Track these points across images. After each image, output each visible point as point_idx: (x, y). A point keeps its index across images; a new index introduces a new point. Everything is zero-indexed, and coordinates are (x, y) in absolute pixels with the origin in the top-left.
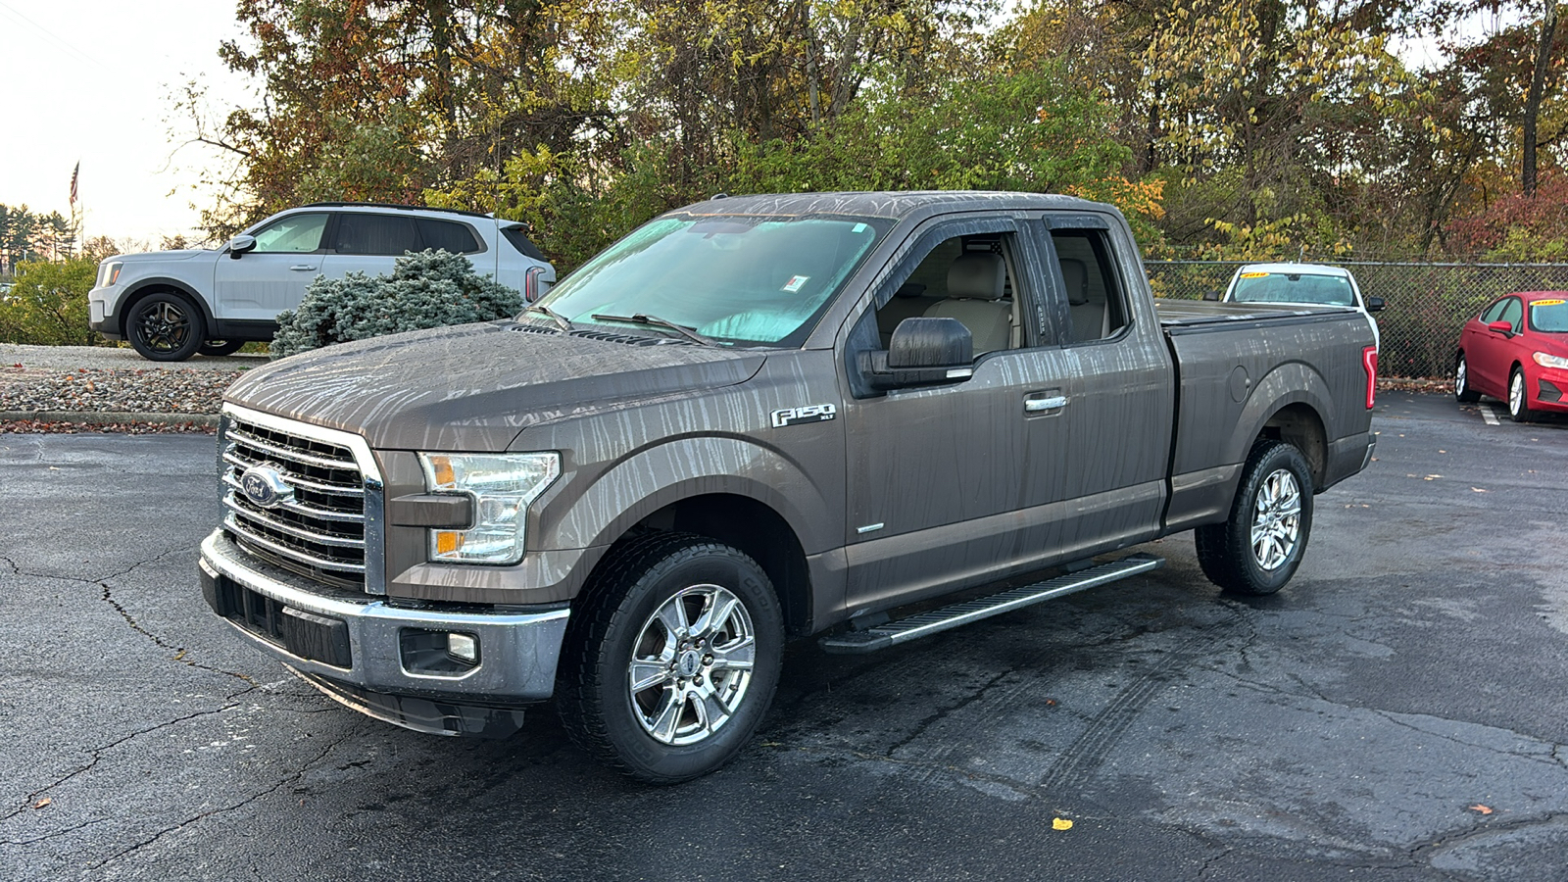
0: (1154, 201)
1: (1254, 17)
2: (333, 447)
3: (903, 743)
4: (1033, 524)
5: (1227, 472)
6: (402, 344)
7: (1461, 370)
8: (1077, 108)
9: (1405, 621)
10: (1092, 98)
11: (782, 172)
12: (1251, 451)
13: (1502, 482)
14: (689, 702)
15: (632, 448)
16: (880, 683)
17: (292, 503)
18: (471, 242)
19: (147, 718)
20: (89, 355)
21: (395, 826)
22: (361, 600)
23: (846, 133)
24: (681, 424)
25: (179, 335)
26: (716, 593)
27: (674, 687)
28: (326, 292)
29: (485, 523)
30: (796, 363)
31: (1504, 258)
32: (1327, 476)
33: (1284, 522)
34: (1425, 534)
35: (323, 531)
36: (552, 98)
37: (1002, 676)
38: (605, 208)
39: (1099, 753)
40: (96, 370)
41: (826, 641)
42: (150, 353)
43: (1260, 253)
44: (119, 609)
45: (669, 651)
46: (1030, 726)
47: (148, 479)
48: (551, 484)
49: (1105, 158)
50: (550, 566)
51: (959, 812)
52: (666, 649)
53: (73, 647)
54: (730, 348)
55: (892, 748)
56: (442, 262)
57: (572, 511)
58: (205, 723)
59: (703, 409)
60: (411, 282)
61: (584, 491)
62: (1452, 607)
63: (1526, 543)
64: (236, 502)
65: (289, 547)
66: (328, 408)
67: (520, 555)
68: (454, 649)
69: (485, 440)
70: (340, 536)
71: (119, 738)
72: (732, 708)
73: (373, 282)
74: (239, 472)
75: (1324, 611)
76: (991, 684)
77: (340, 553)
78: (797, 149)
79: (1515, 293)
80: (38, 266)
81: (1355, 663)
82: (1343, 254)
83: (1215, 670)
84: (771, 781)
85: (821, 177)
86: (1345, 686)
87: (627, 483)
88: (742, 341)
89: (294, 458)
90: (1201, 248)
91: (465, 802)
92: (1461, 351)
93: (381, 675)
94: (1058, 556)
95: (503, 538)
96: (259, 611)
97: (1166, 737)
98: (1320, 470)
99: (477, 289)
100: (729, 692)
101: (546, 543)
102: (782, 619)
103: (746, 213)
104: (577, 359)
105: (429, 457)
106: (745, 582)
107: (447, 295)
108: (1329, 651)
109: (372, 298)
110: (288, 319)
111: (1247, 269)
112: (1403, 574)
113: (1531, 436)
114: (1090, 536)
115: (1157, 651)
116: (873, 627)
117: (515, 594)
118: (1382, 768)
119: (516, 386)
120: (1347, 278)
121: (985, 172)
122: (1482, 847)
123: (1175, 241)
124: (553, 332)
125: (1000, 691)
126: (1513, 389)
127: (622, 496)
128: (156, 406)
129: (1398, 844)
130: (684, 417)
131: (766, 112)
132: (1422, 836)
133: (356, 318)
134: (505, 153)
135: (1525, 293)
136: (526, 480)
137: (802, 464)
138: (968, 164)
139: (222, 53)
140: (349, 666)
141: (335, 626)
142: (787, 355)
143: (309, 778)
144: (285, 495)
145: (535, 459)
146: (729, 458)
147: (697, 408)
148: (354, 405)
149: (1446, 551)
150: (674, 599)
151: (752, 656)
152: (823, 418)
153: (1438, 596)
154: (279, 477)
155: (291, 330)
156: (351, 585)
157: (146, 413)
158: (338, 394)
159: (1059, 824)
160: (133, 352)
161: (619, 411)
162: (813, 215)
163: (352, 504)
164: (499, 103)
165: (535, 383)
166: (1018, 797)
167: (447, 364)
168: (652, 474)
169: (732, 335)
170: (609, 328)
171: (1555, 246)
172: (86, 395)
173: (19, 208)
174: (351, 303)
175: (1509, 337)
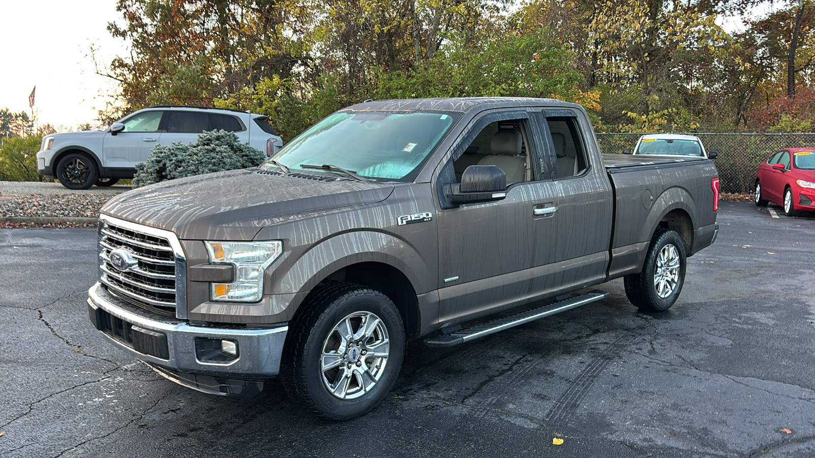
0: (596, 102)
1: (647, 6)
2: (158, 239)
3: (470, 396)
4: (539, 275)
5: (641, 246)
6: (197, 181)
7: (758, 189)
8: (555, 53)
9: (737, 325)
10: (563, 49)
11: (401, 88)
12: (654, 234)
13: (783, 248)
14: (354, 376)
15: (322, 238)
16: (457, 362)
17: (137, 269)
18: (238, 126)
19: (59, 386)
20: (37, 187)
21: (193, 446)
22: (174, 322)
23: (435, 67)
24: (348, 224)
25: (84, 176)
26: (368, 316)
27: (345, 368)
28: (161, 153)
29: (241, 280)
30: (411, 190)
31: (779, 131)
32: (693, 247)
33: (671, 272)
34: (744, 277)
35: (153, 284)
36: (280, 50)
37: (523, 358)
38: (309, 108)
39: (576, 401)
40: (40, 195)
41: (428, 340)
42: (69, 185)
43: (651, 129)
44: (47, 324)
45: (342, 348)
46: (539, 386)
47: (66, 253)
48: (278, 258)
49: (570, 80)
50: (277, 303)
51: (501, 435)
52: (341, 347)
53: (21, 346)
54: (375, 182)
55: (465, 399)
56: (222, 136)
57: (289, 272)
58: (90, 388)
59: (360, 216)
60: (206, 147)
61: (295, 262)
62: (762, 317)
63: (798, 282)
64: (107, 268)
65: (135, 293)
66: (156, 217)
67: (260, 297)
68: (225, 348)
69: (241, 234)
70: (163, 287)
71: (43, 397)
72: (377, 378)
73: (186, 147)
74: (108, 252)
75: (694, 320)
76: (517, 362)
77: (163, 296)
78: (409, 76)
79: (785, 149)
80: (13, 140)
81: (711, 349)
82: (694, 129)
83: (637, 353)
84: (399, 418)
85: (422, 91)
86: (707, 362)
87: (319, 257)
88: (381, 178)
89: (138, 245)
90: (621, 126)
91: (232, 431)
92: (758, 179)
93: (185, 363)
94: (552, 292)
95: (251, 287)
96: (120, 328)
97: (612, 391)
98: (690, 244)
99: (241, 150)
100: (375, 369)
101: (275, 289)
102: (404, 329)
103: (383, 110)
104: (292, 189)
105: (211, 244)
106: (384, 310)
107: (225, 154)
108: (698, 342)
109: (186, 156)
110: (141, 167)
111: (645, 137)
112: (734, 299)
113: (796, 224)
114: (569, 282)
115: (605, 343)
116: (453, 333)
117: (258, 318)
118: (730, 408)
119: (258, 204)
120: (698, 142)
121: (507, 88)
122: (788, 453)
123: (607, 123)
124: (279, 174)
125: (522, 366)
126: (786, 199)
127: (316, 264)
128: (71, 214)
129: (742, 452)
130: (350, 220)
131: (392, 57)
132: (755, 447)
133: (177, 166)
134: (255, 79)
135: (790, 149)
136: (264, 256)
137: (414, 245)
138: (498, 83)
139: (109, 28)
140: (167, 358)
141: (160, 337)
142: (405, 186)
143: (147, 419)
144: (133, 264)
145: (268, 244)
146: (374, 242)
147: (357, 215)
148: (170, 216)
149: (756, 287)
150: (345, 320)
151: (388, 350)
152: (425, 220)
153: (754, 311)
154: (129, 255)
155: (143, 173)
156: (169, 313)
157: (66, 217)
158: (162, 209)
159: (556, 441)
160: (60, 185)
161: (315, 217)
162: (419, 111)
163: (169, 269)
164: (253, 53)
165: (269, 202)
166: (533, 426)
167: (221, 192)
168: (332, 251)
169: (376, 175)
170: (310, 172)
171: (806, 124)
172: (35, 208)
173: (5, 110)
174: (175, 158)
175: (783, 172)
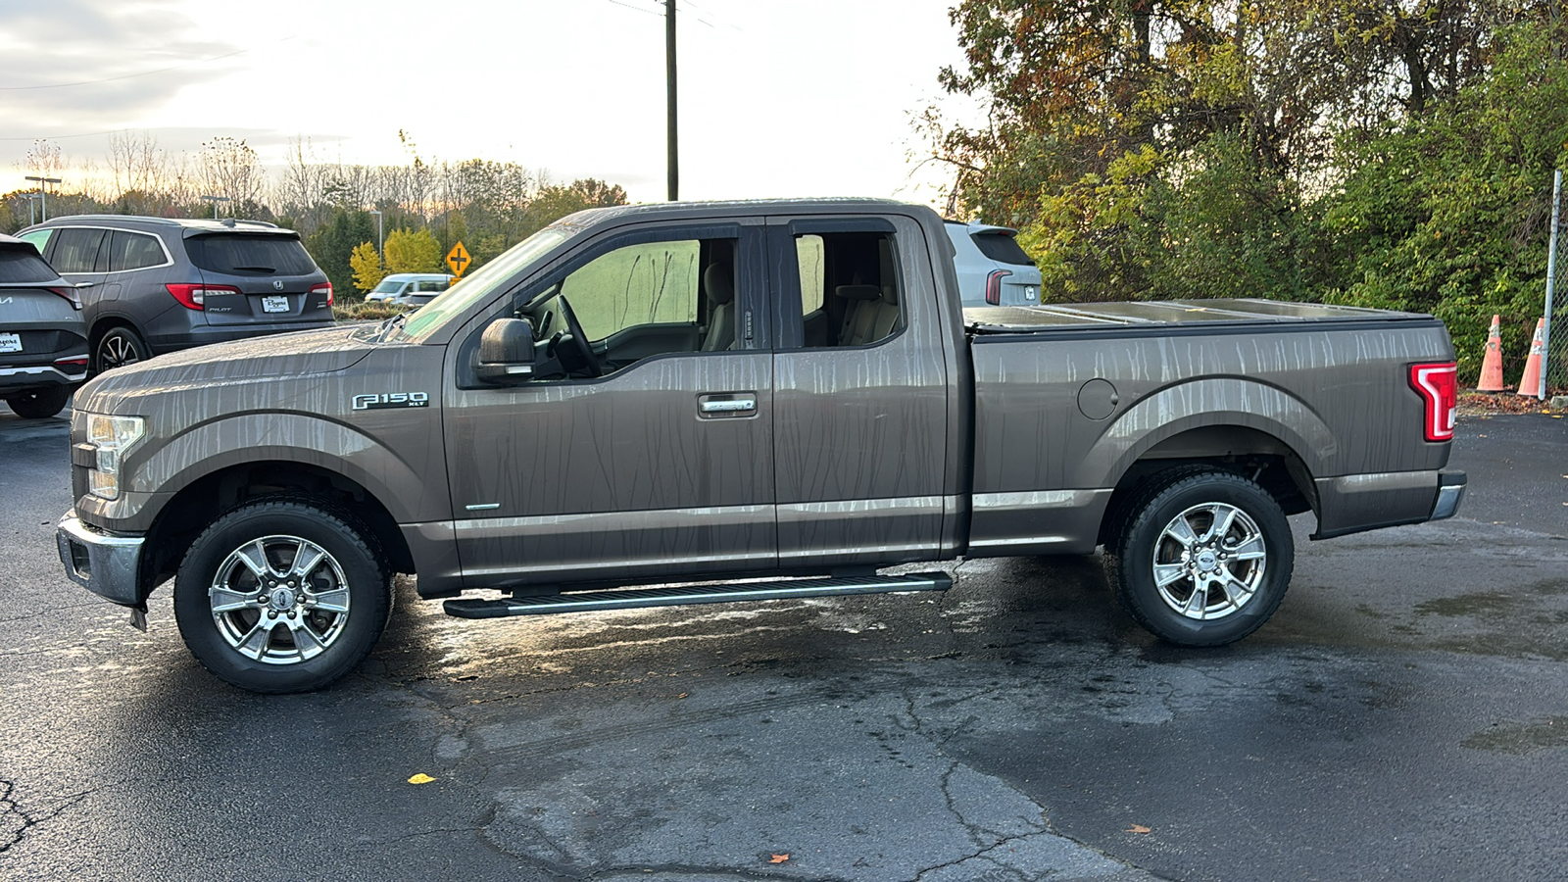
4: (723, 523)
15: (205, 418)
26: (303, 545)
48: (136, 443)
50: (129, 503)
61: (160, 449)
67: (116, 494)
87: (196, 445)
101: (129, 485)
117: (113, 522)
127: (189, 456)
130: (260, 398)
136: (120, 436)
137: (388, 444)
139: (941, 78)
145: (125, 421)
146: (300, 432)
150: (254, 543)
151: (348, 602)
152: (411, 404)
159: (417, 779)
168: (219, 440)
